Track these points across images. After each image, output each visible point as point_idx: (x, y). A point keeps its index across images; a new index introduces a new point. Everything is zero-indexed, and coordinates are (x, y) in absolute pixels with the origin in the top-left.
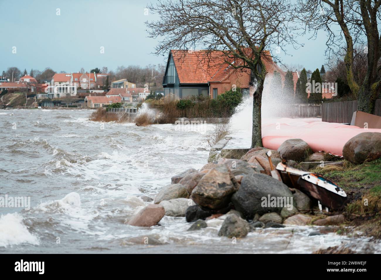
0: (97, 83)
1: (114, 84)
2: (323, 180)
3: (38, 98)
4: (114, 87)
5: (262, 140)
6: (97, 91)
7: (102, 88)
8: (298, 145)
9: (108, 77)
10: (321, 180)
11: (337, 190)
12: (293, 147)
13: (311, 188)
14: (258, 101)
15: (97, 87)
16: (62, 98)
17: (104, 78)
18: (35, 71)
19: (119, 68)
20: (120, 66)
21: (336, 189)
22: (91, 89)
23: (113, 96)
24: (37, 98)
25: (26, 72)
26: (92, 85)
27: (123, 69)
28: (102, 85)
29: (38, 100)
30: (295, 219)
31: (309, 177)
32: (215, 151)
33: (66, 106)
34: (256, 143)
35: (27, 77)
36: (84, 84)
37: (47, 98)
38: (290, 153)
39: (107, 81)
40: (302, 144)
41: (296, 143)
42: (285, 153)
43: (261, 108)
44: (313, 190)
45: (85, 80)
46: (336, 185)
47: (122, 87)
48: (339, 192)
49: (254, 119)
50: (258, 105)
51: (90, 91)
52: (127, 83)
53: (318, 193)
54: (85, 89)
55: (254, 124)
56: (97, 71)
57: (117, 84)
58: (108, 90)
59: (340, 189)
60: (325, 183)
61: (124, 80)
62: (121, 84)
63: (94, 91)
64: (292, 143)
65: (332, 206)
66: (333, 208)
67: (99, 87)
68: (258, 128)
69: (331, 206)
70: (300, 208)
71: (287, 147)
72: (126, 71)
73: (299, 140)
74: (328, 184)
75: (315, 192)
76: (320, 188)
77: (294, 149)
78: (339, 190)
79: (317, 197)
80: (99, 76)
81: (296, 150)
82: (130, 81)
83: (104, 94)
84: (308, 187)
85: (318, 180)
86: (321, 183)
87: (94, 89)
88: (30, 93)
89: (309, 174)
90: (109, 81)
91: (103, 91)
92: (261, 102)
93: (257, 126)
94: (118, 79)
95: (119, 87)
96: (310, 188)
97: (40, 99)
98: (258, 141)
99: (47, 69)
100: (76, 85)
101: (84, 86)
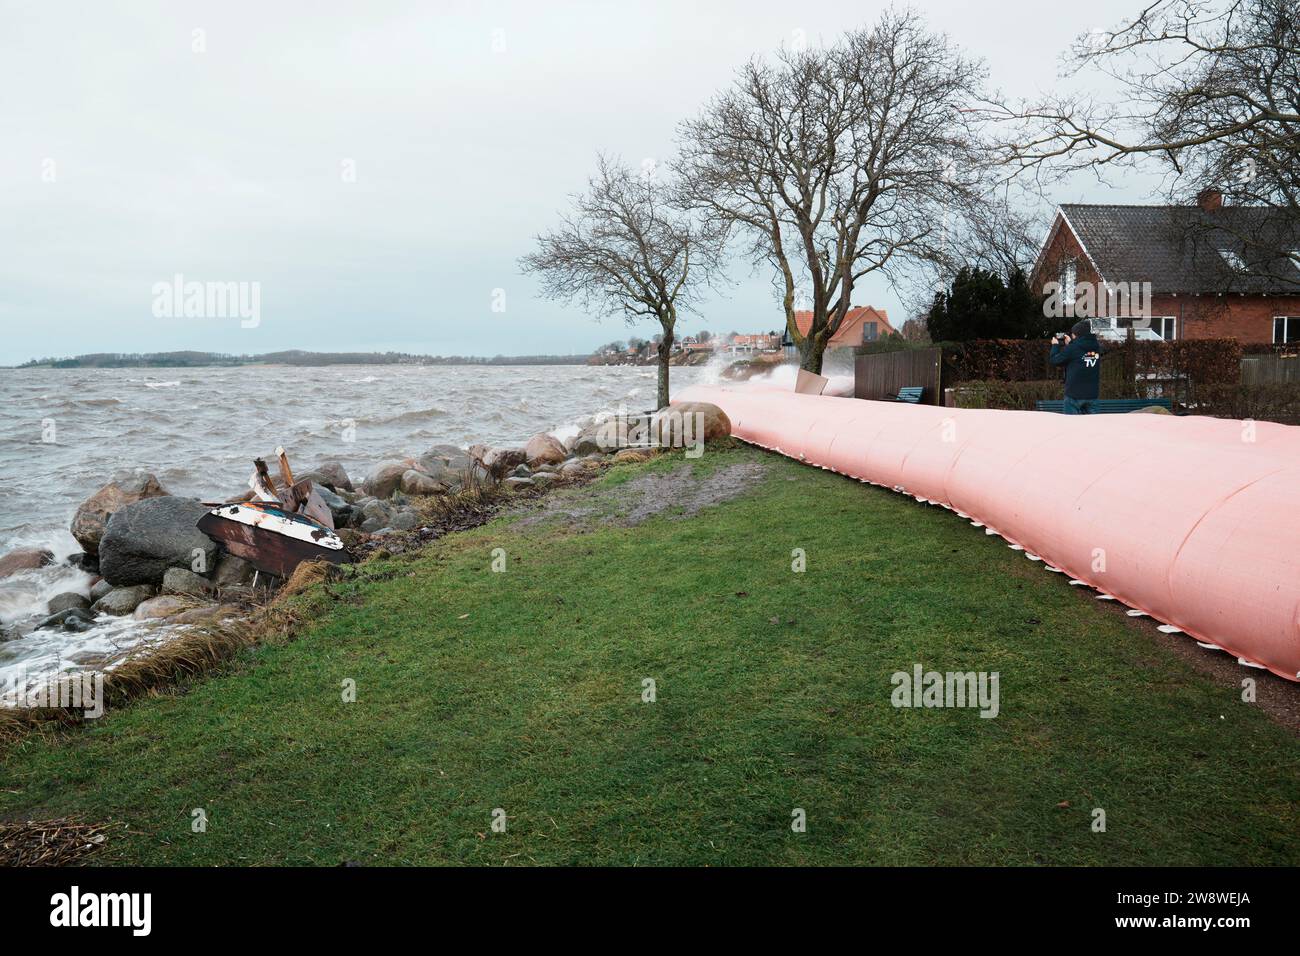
2: (280, 516)
10: (275, 515)
13: (233, 534)
21: (315, 534)
31: (235, 511)
44: (240, 539)
48: (321, 539)
53: (254, 544)
59: (328, 533)
60: (283, 521)
74: (295, 523)
75: (245, 543)
76: (265, 533)
78: (324, 535)
79: (247, 552)
84: (226, 532)
85: (264, 516)
96: (229, 533)
100: (753, 346)
101: (759, 346)
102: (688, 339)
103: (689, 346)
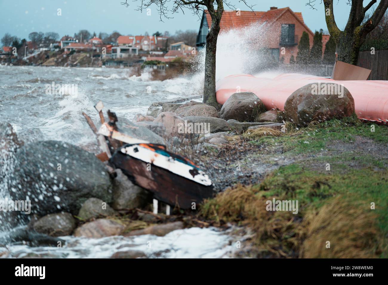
0: (157, 45)
1: (173, 47)
2: (166, 155)
3: (103, 58)
4: (172, 49)
5: (216, 94)
6: (157, 53)
7: (161, 50)
8: (246, 101)
9: (167, 40)
10: (163, 154)
11: (194, 172)
12: (240, 102)
13: (138, 170)
14: (212, 45)
15: (157, 49)
16: (124, 58)
17: (163, 41)
18: (103, 34)
19: (177, 33)
20: (178, 30)
21: (191, 172)
22: (152, 51)
23: (171, 57)
24: (101, 58)
25: (95, 35)
26: (153, 47)
27: (181, 33)
28: (162, 47)
29: (102, 60)
30: (92, 227)
31: (136, 150)
32: (157, 106)
33: (127, 66)
34: (208, 97)
35: (95, 39)
36: (146, 46)
37: (111, 58)
38: (236, 110)
39: (167, 43)
40: (251, 99)
41: (245, 98)
42: (230, 110)
43: (215, 53)
44: (142, 173)
45: (146, 42)
46: (193, 164)
47: (179, 49)
48: (196, 176)
49: (207, 68)
50: (212, 51)
51: (150, 52)
52: (184, 46)
53: (153, 179)
54: (146, 51)
55: (206, 73)
56: (158, 35)
57: (175, 47)
58: (167, 52)
59: (200, 172)
60: (169, 160)
61: (181, 43)
62: (179, 47)
63: (154, 53)
64: (240, 97)
65: (177, 203)
66: (179, 206)
67: (159, 49)
68: (211, 79)
69: (175, 203)
70: (120, 205)
71: (232, 103)
72: (183, 34)
73: (250, 94)
74: (176, 162)
75: (147, 177)
76: (159, 170)
77: (240, 105)
78: (198, 173)
79: (149, 185)
80: (159, 39)
81: (243, 106)
82: (187, 44)
83: (163, 56)
84: (133, 168)
85: (156, 156)
86: (162, 161)
87: (154, 50)
88: (96, 53)
89: (138, 144)
90: (168, 43)
91: (161, 53)
92: (215, 47)
93: (210, 77)
94: (176, 41)
95: (177, 49)
96: (136, 170)
97: (104, 59)
98: (212, 94)
99: (115, 32)
100: (138, 47)
101: (145, 48)
102: (67, 38)
103: (70, 46)
